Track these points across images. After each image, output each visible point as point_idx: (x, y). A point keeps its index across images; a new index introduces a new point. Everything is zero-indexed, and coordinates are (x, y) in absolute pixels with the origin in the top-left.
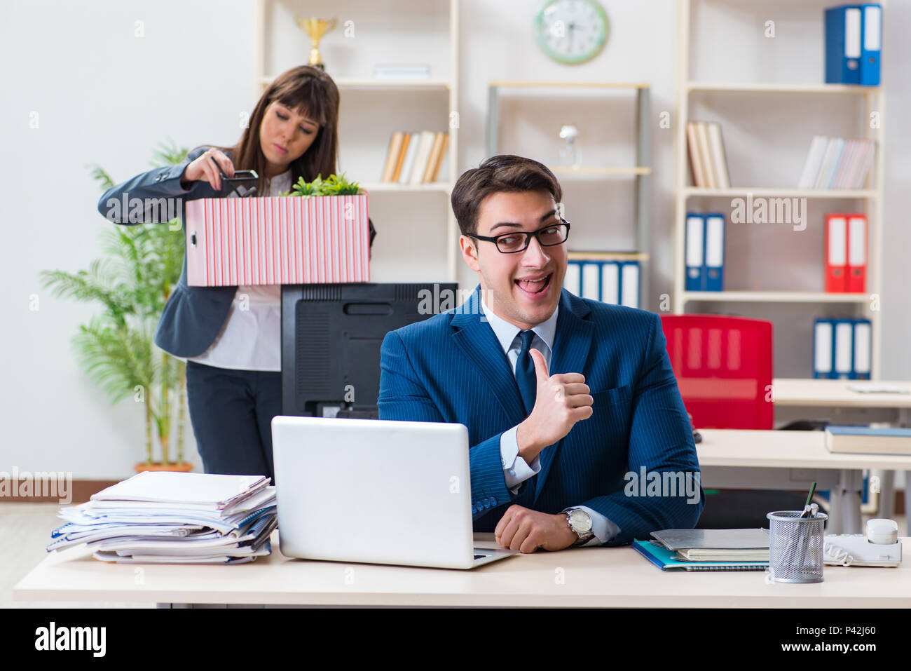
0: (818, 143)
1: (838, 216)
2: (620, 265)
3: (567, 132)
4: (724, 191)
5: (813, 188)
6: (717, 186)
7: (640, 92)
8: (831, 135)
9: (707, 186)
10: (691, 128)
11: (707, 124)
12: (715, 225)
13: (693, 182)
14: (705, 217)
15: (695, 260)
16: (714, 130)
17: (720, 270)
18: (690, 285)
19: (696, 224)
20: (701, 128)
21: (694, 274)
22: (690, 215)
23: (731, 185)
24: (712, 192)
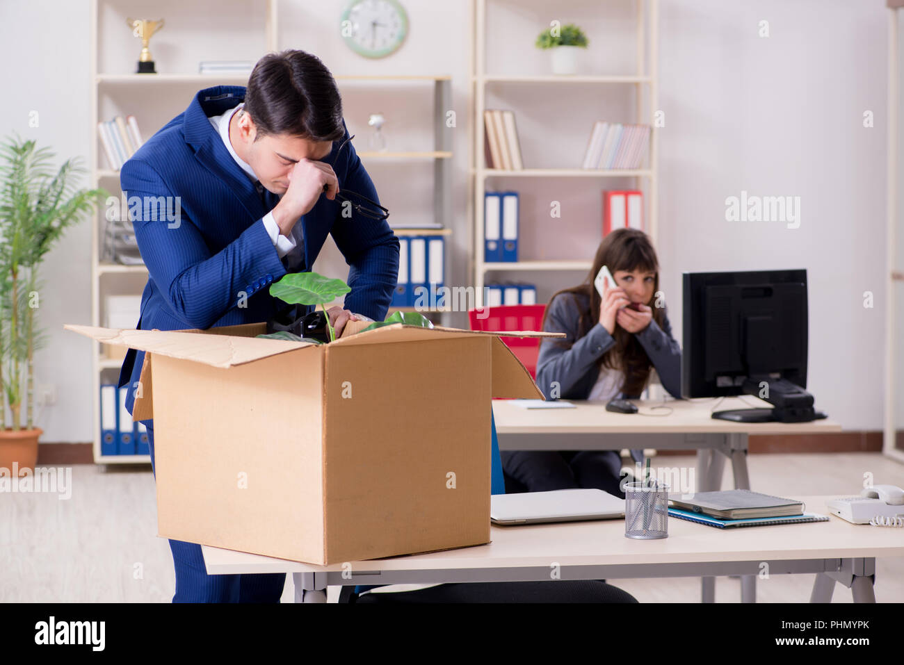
0: (600, 128)
1: (618, 193)
2: (427, 240)
3: (375, 120)
4: (518, 171)
5: (596, 169)
6: (512, 168)
7: (439, 84)
8: (611, 121)
9: (503, 168)
10: (488, 116)
11: (502, 112)
12: (510, 203)
13: (490, 163)
14: (501, 196)
15: (493, 234)
16: (508, 117)
17: (515, 242)
18: (489, 256)
19: (493, 202)
20: (497, 115)
21: (492, 246)
22: (487, 195)
23: (524, 167)
24: (508, 172)
